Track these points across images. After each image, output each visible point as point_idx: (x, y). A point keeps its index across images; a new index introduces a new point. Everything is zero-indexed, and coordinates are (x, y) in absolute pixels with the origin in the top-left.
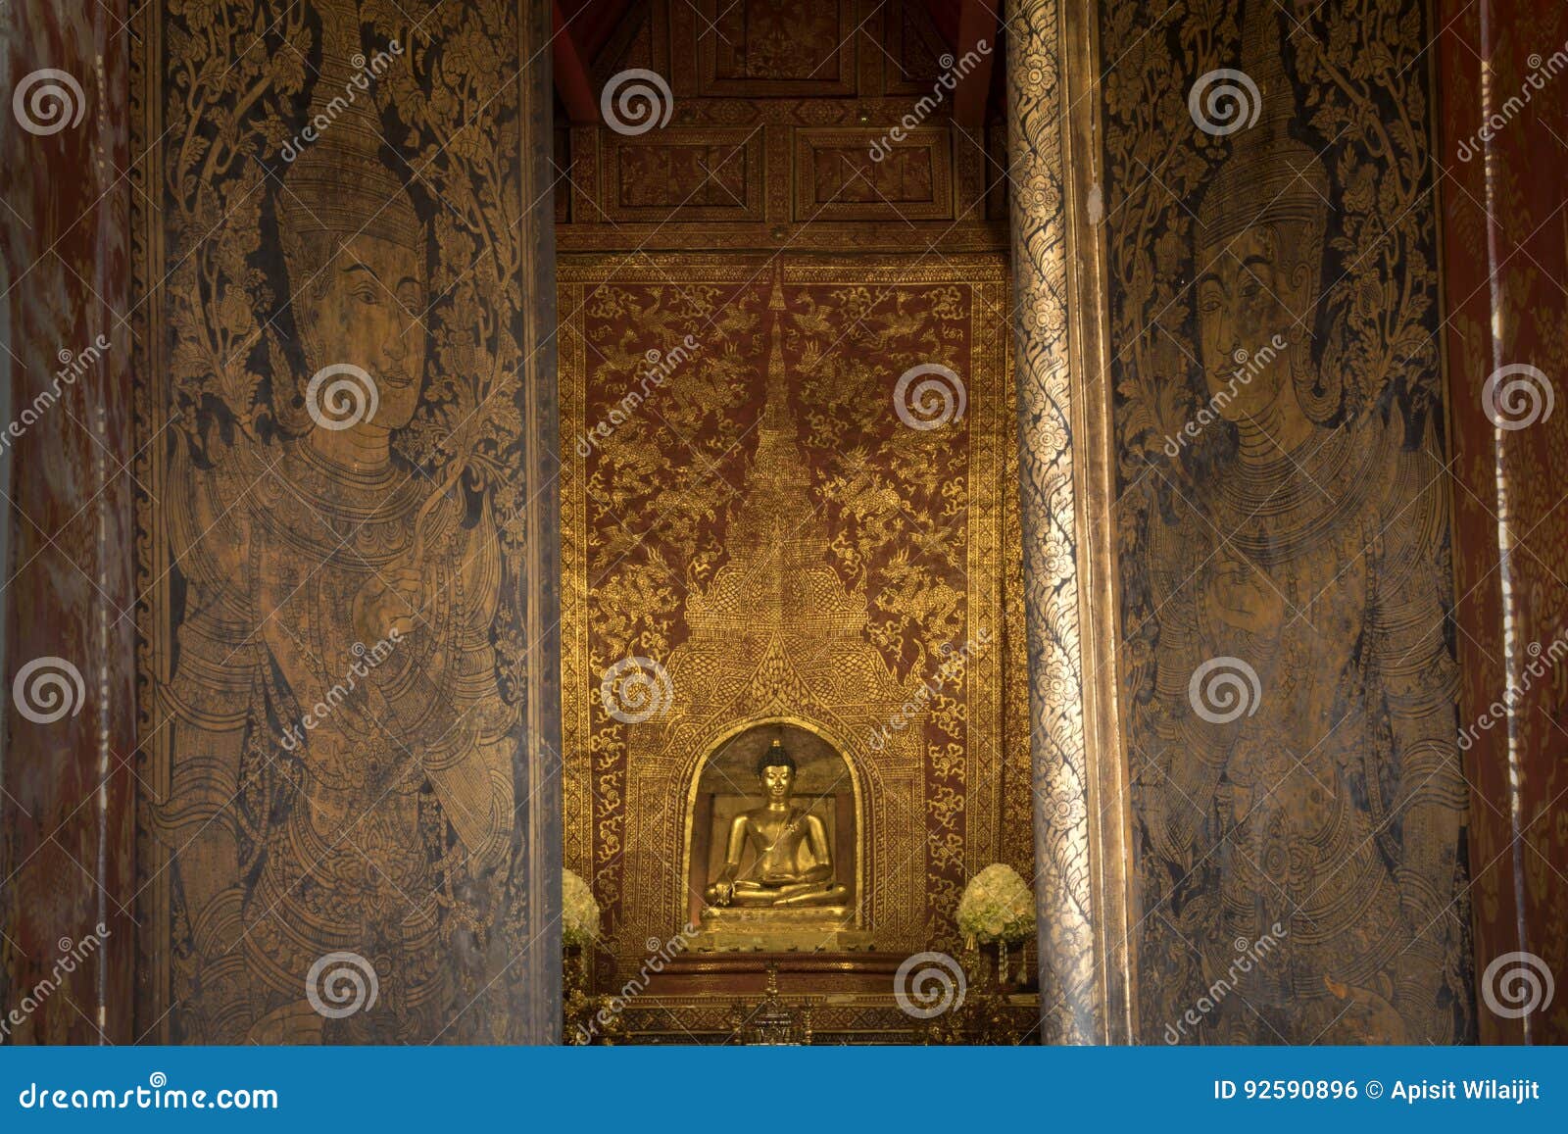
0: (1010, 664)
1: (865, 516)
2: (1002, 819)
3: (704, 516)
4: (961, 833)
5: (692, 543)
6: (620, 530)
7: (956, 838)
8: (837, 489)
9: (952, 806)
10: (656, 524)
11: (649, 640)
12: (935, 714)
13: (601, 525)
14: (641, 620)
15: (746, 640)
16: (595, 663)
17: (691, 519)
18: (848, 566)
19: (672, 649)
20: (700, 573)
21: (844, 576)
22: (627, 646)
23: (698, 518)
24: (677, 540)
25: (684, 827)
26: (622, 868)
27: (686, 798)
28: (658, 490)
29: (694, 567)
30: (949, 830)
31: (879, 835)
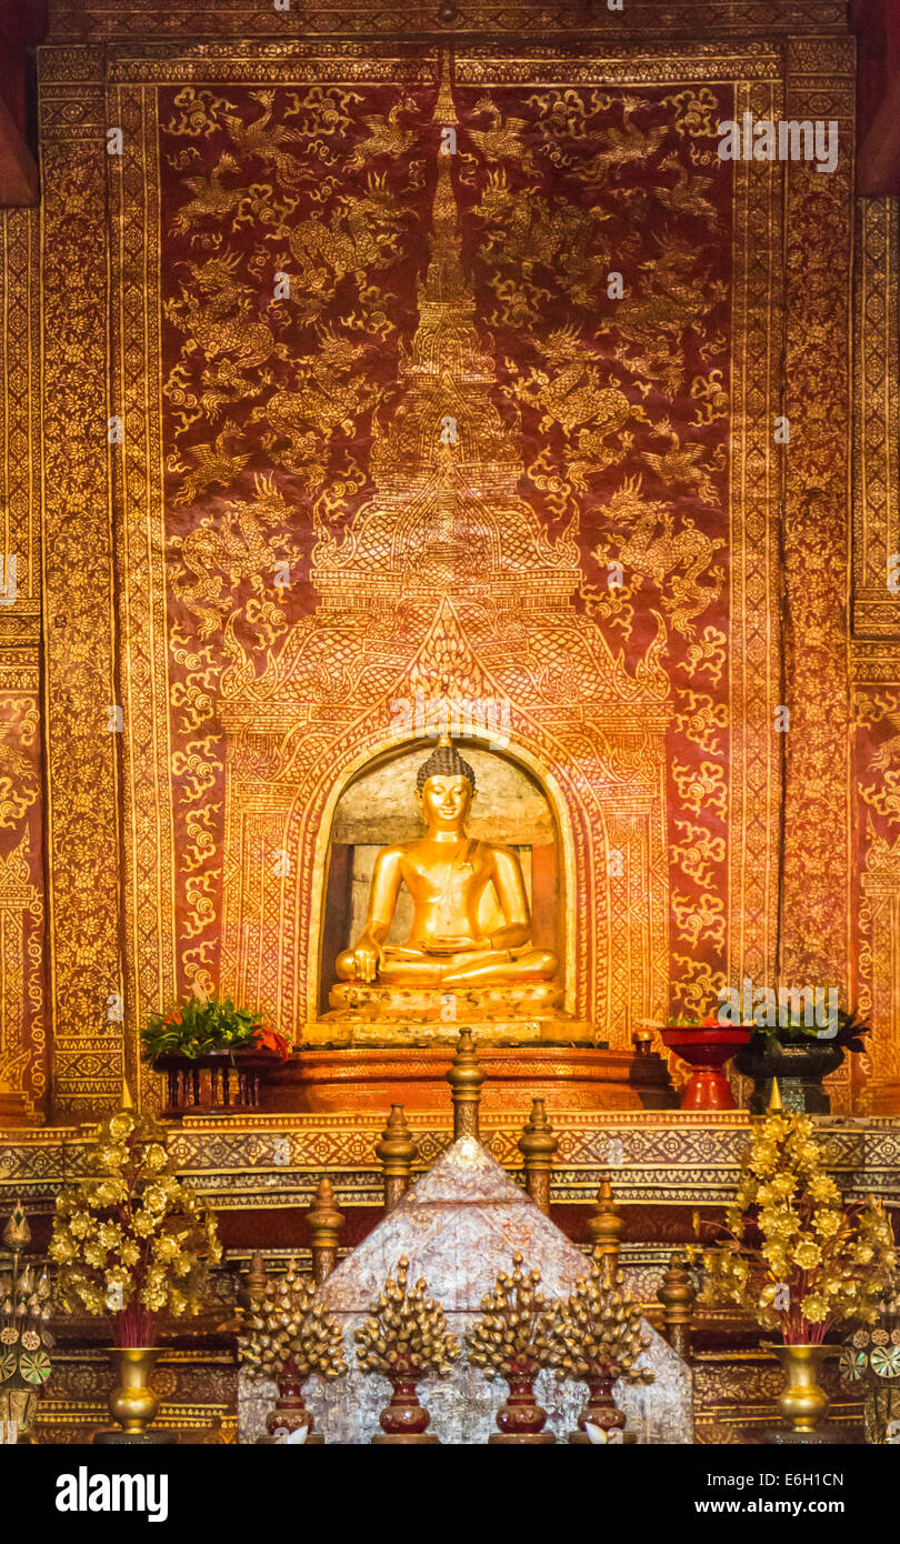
0: (792, 646)
1: (577, 428)
2: (782, 872)
3: (338, 429)
4: (722, 893)
5: (320, 469)
6: (213, 450)
7: (714, 900)
8: (534, 389)
9: (707, 854)
10: (267, 441)
11: (257, 612)
12: (681, 719)
13: (186, 441)
14: (245, 582)
15: (401, 611)
16: (178, 645)
17: (319, 433)
18: (553, 503)
19: (291, 622)
20: (332, 513)
21: (546, 517)
22: (224, 621)
23: (328, 431)
24: (298, 464)
25: (310, 886)
26: (218, 947)
27: (312, 843)
28: (270, 391)
29: (323, 504)
30: (703, 890)
31: (599, 897)
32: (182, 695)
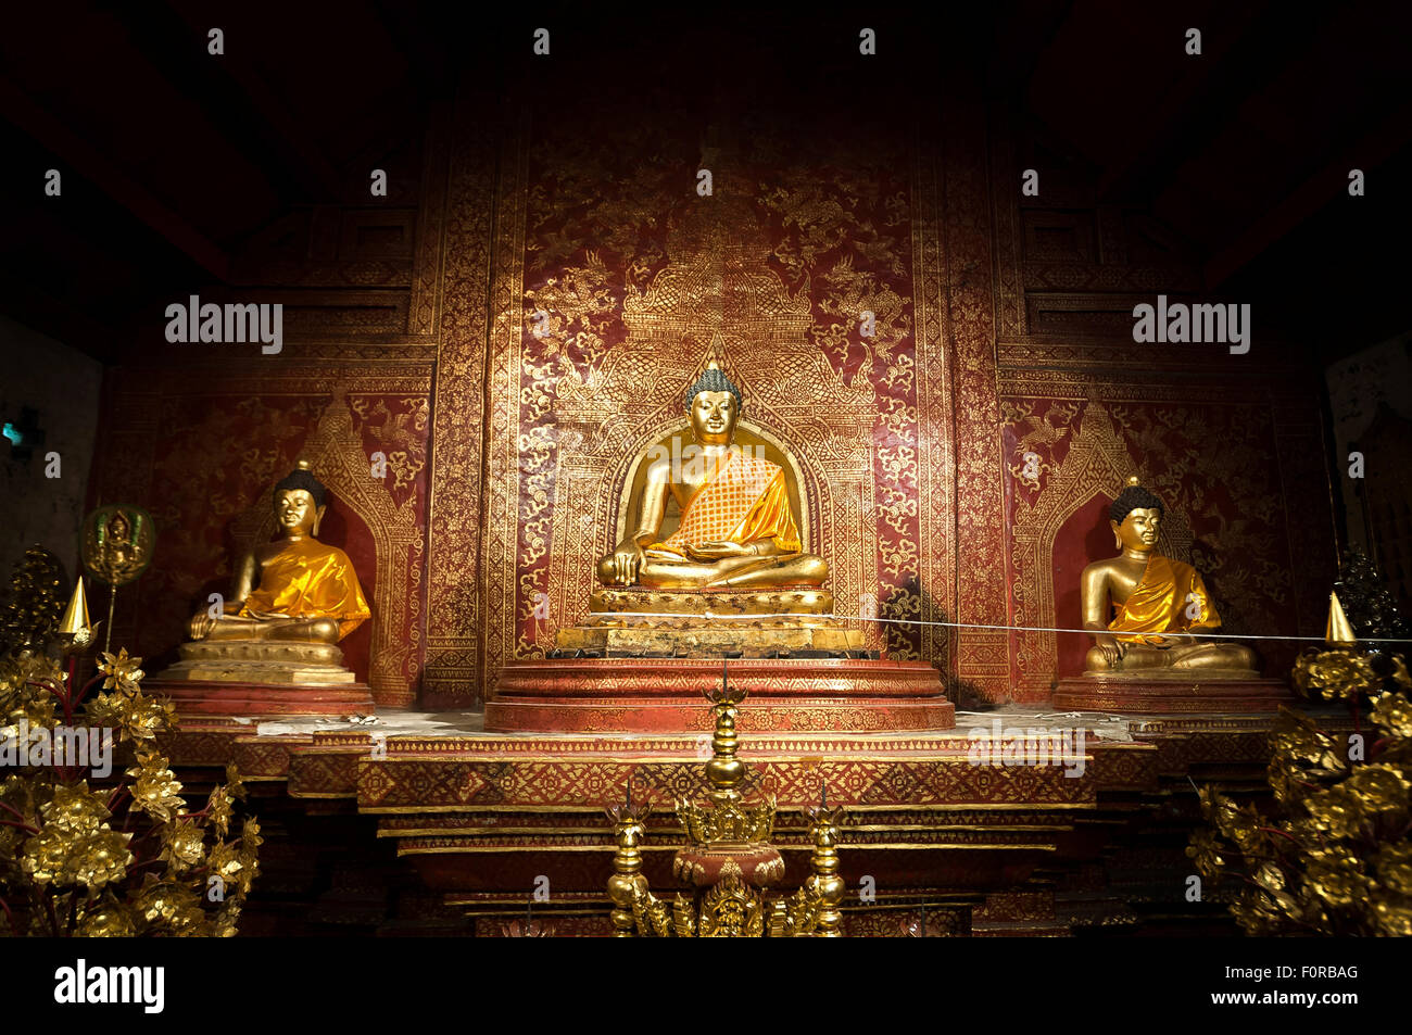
0: (958, 370)
1: (808, 225)
2: (957, 525)
3: (644, 223)
4: (915, 539)
5: (632, 248)
6: (559, 236)
7: (910, 544)
8: (779, 200)
9: (904, 510)
10: (596, 232)
11: (584, 340)
12: (884, 416)
13: (540, 231)
14: (577, 321)
15: (686, 341)
16: (528, 362)
17: (631, 225)
18: (791, 271)
19: (608, 347)
20: (639, 276)
21: (786, 280)
22: (561, 346)
23: (638, 225)
24: (617, 244)
25: (615, 530)
26: (547, 573)
27: (618, 500)
28: (599, 201)
29: (633, 270)
30: (901, 536)
31: (827, 540)
32: (529, 396)
